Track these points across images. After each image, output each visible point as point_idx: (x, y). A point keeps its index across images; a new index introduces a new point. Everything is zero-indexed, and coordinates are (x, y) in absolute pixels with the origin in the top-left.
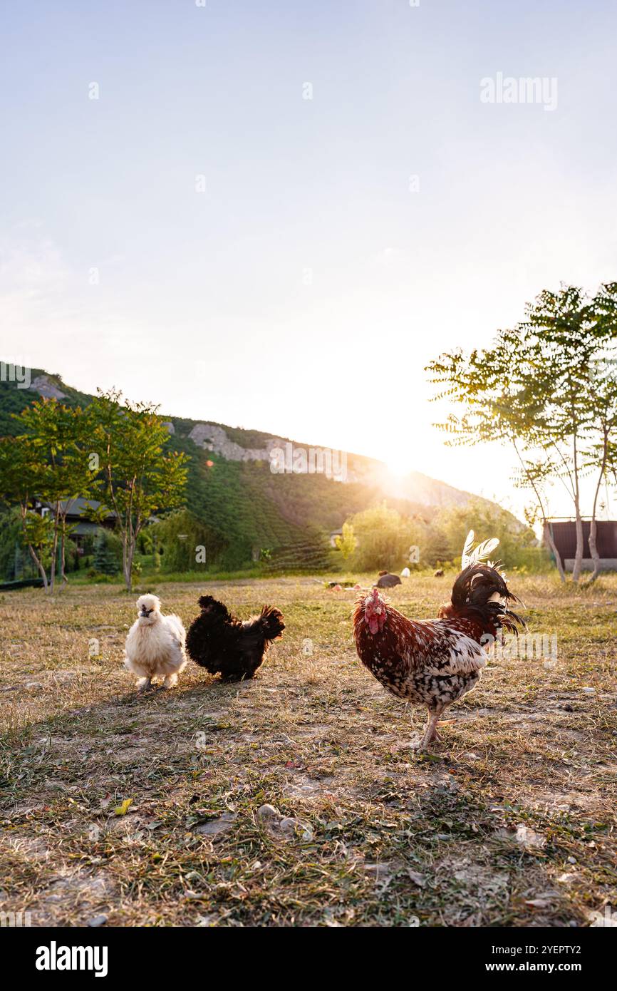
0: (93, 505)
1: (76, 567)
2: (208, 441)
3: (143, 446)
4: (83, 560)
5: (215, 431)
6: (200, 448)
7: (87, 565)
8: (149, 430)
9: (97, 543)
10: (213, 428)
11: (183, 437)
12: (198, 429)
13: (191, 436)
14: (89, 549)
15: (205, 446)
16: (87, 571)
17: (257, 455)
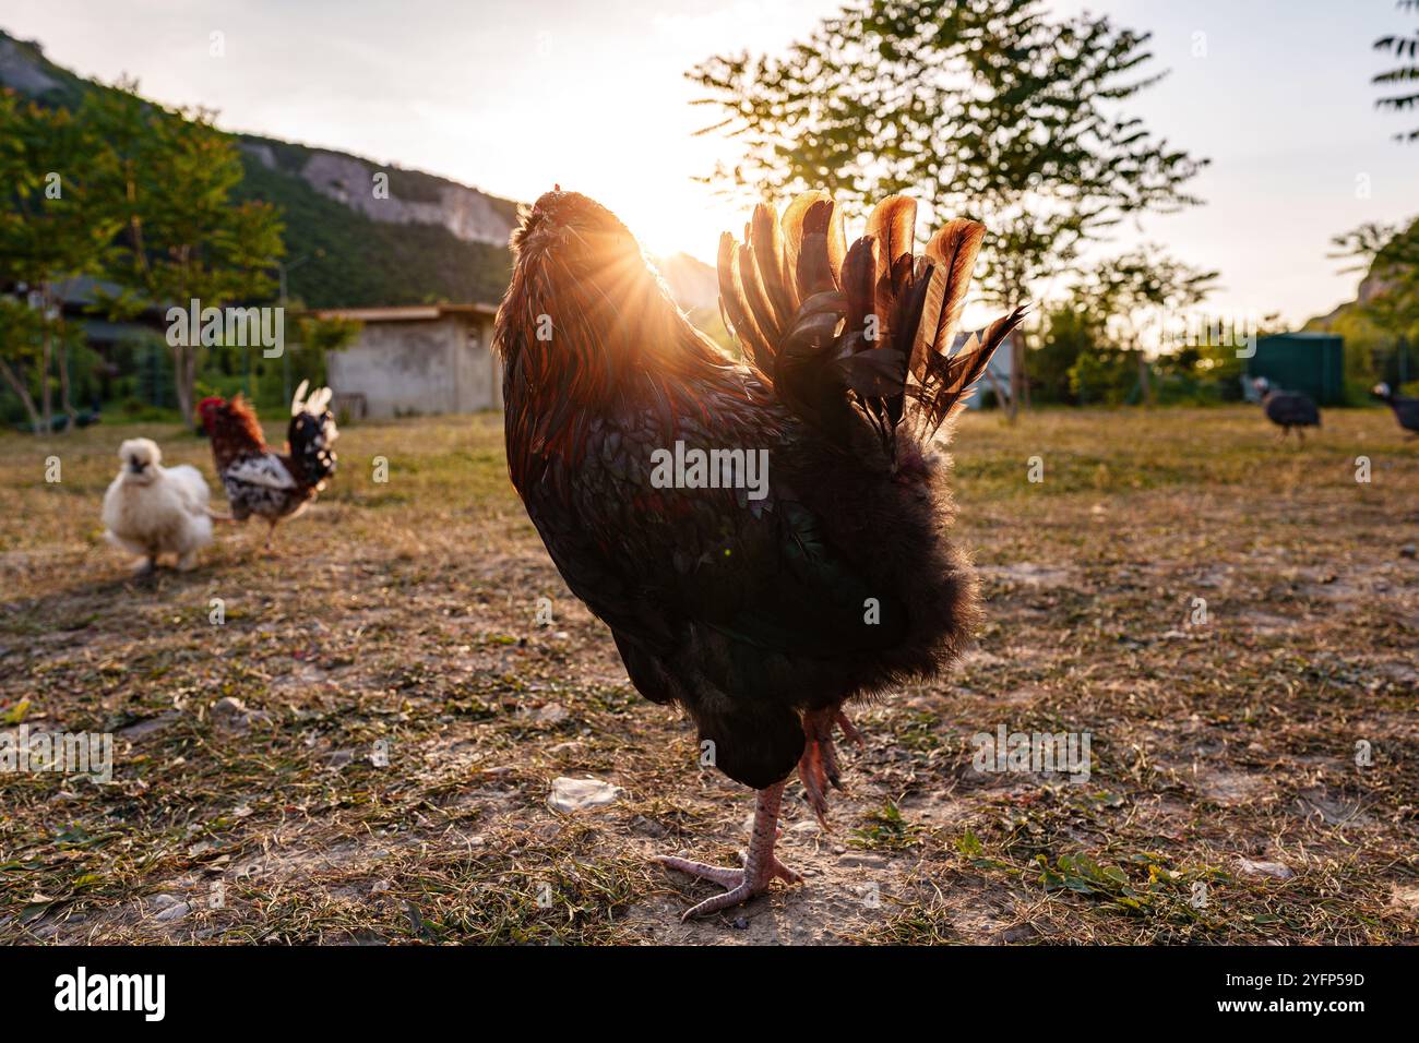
0: (112, 291)
1: (106, 396)
2: (337, 185)
3: (197, 187)
4: (118, 383)
5: (350, 169)
6: (323, 197)
7: (126, 392)
8: (205, 158)
9: (141, 356)
10: (345, 163)
11: (291, 174)
12: (317, 163)
13: (307, 174)
14: (127, 366)
15: (332, 192)
16: (127, 401)
17: (425, 213)
